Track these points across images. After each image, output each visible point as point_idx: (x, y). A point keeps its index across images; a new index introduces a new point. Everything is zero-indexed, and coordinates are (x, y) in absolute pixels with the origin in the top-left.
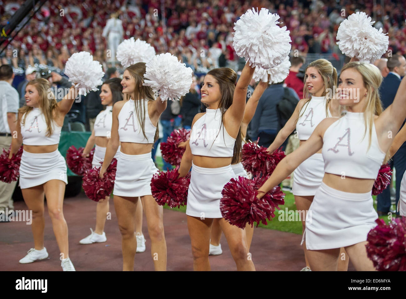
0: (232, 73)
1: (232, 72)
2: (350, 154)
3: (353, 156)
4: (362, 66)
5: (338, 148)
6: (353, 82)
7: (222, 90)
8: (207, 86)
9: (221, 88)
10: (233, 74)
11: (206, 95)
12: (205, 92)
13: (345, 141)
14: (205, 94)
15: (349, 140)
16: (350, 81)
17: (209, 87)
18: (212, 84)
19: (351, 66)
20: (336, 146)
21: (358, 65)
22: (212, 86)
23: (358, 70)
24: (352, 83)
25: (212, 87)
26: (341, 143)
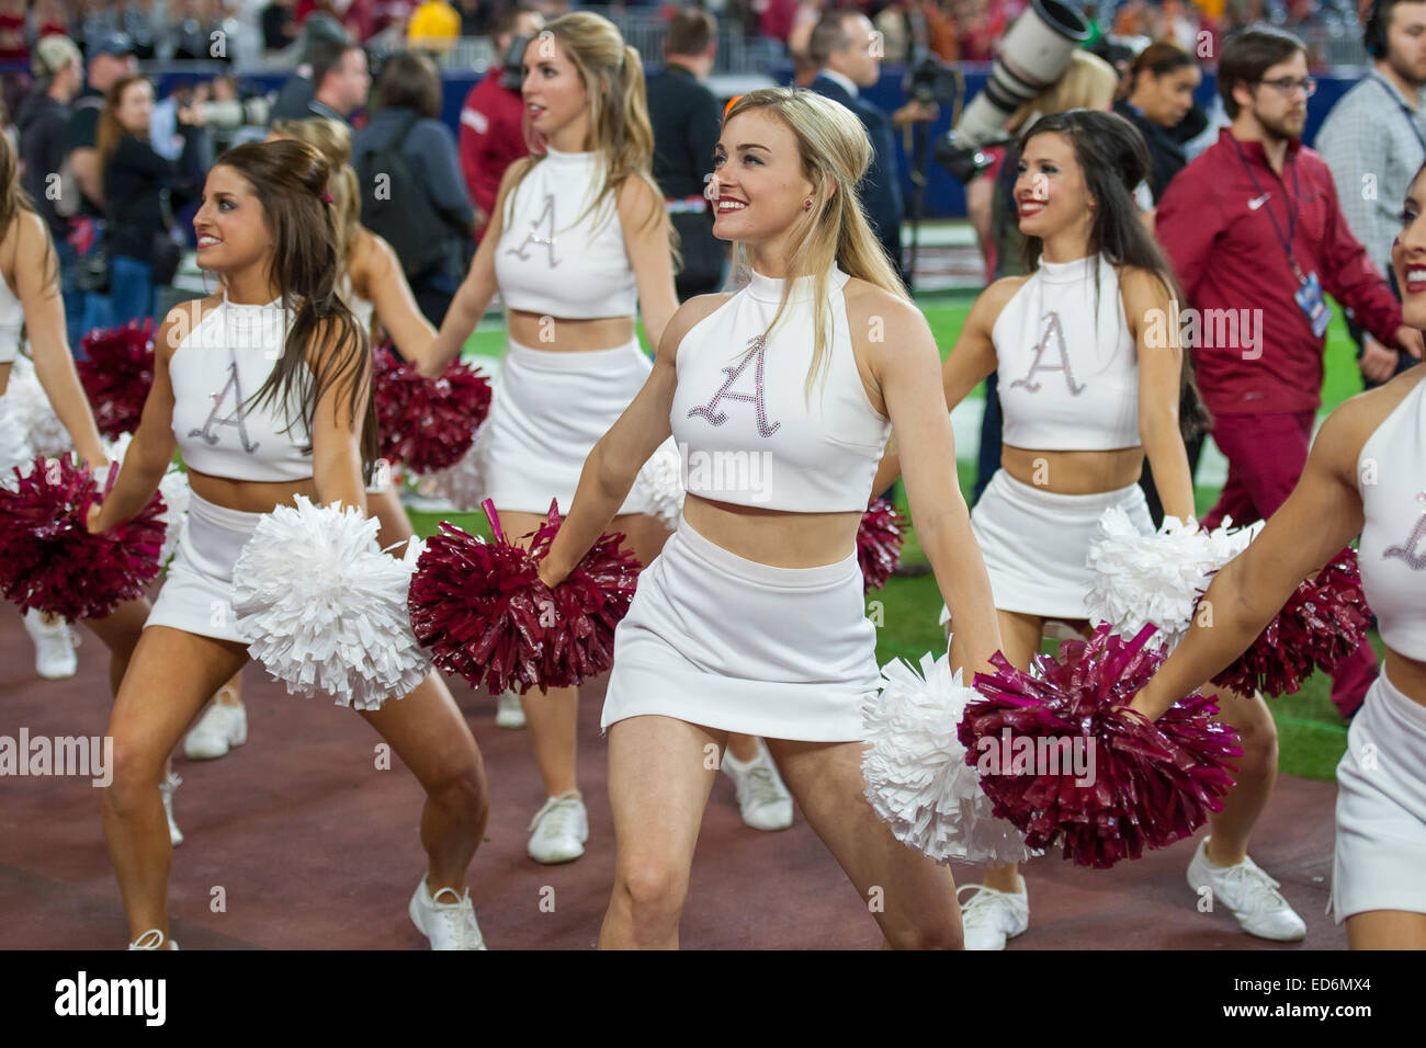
0: (307, 156)
1: (310, 154)
2: (765, 430)
3: (777, 436)
4: (797, 102)
5: (723, 406)
6: (763, 159)
7: (275, 221)
8: (215, 207)
9: (268, 212)
10: (314, 164)
11: (214, 241)
12: (209, 231)
13: (745, 384)
14: (208, 235)
15: (759, 377)
16: (753, 152)
17: (222, 209)
18: (234, 199)
19: (760, 101)
20: (717, 398)
21: (784, 99)
22: (233, 207)
23: (783, 116)
24: (760, 162)
25: (234, 212)
26: (735, 388)
